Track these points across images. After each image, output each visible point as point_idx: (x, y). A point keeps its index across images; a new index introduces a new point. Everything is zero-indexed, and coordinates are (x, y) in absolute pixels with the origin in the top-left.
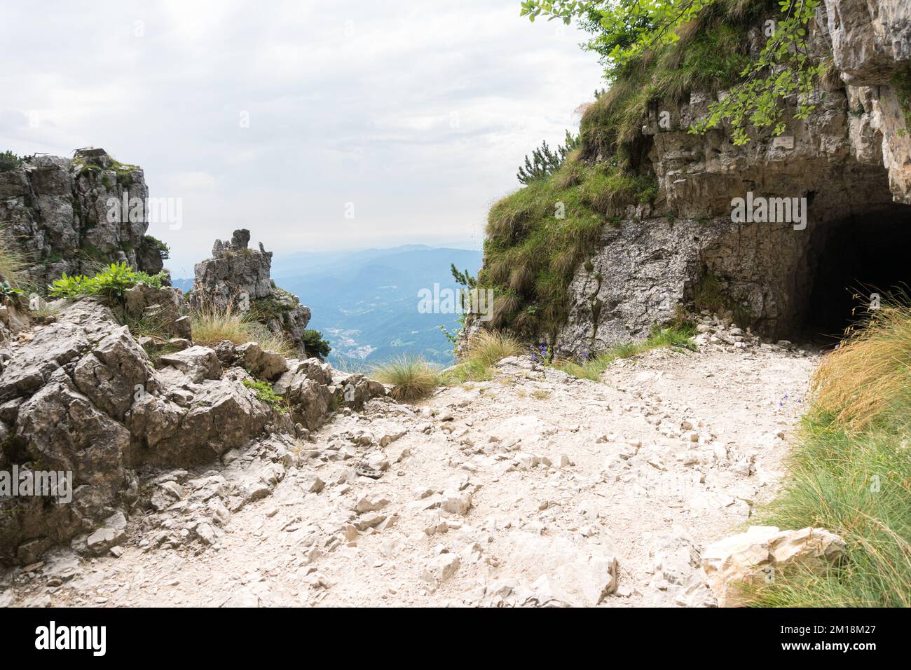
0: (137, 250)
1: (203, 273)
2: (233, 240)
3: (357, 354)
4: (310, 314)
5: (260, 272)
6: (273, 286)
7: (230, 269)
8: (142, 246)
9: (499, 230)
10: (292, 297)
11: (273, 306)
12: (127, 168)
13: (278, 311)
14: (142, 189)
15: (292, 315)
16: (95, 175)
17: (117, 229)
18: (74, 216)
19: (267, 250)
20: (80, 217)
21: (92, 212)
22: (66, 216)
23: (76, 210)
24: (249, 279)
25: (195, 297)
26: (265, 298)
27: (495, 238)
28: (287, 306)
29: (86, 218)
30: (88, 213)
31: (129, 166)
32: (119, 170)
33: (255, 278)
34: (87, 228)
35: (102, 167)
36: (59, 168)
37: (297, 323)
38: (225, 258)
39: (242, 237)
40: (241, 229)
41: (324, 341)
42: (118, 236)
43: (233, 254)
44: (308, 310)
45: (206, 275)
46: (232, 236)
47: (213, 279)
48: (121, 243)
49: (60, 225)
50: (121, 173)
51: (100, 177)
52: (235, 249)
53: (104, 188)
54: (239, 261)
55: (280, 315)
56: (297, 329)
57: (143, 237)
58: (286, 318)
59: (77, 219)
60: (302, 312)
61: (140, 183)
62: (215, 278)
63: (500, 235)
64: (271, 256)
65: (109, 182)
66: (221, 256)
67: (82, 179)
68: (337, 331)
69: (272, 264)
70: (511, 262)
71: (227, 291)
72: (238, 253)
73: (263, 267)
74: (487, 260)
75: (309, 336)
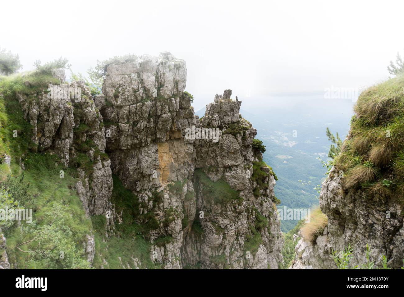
0: (180, 98)
1: (209, 109)
2: (224, 94)
3: (288, 145)
4: (256, 133)
5: (234, 110)
6: (240, 117)
7: (221, 108)
8: (183, 96)
9: (365, 112)
10: (249, 123)
11: (239, 127)
12: (179, 61)
13: (241, 130)
14: (184, 70)
15: (247, 132)
16: (165, 64)
17: (172, 88)
18: (155, 82)
19: (239, 100)
20: (158, 82)
21: (163, 80)
22: (152, 82)
23: (157, 79)
24: (229, 113)
25: (204, 120)
26: (235, 123)
27: (361, 117)
28: (246, 128)
29: (161, 83)
30: (161, 81)
31: (180, 59)
32: (176, 62)
33: (232, 113)
34: (161, 87)
35: (169, 60)
36: (151, 61)
37: (250, 136)
38: (219, 103)
39: (228, 93)
40: (228, 89)
41: (263, 146)
42: (172, 91)
43: (223, 101)
44: (255, 130)
45: (210, 110)
46: (224, 93)
47: (213, 112)
48: (173, 94)
49: (149, 86)
50: (176, 63)
51: (167, 64)
52: (224, 99)
53: (168, 70)
54: (225, 104)
55: (242, 132)
56: (249, 140)
57: (182, 92)
58: (244, 133)
59: (157, 83)
60: (252, 131)
61: (183, 67)
62: (214, 112)
63: (365, 116)
64: (241, 103)
65: (171, 67)
66: (218, 102)
67: (161, 66)
68: (280, 133)
69: (241, 107)
70: (373, 140)
71: (218, 118)
72: (226, 101)
73: (237, 108)
74: (352, 133)
75: (256, 143)
